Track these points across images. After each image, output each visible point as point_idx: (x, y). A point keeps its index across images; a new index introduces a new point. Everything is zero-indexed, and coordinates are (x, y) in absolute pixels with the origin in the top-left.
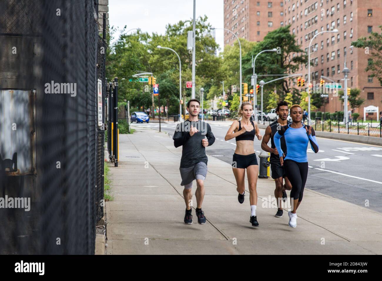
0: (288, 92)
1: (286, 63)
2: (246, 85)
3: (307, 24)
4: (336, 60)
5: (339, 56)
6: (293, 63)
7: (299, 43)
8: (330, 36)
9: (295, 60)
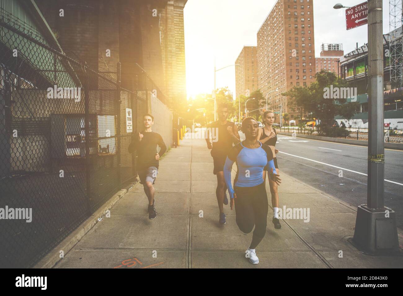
0: (260, 115)
1: (259, 104)
2: (242, 112)
3: (267, 89)
4: (279, 102)
5: (280, 101)
6: (262, 104)
7: (264, 96)
8: (276, 93)
9: (263, 102)
